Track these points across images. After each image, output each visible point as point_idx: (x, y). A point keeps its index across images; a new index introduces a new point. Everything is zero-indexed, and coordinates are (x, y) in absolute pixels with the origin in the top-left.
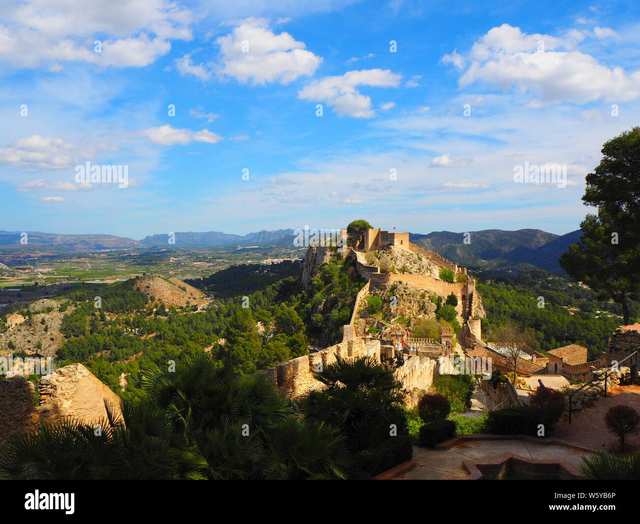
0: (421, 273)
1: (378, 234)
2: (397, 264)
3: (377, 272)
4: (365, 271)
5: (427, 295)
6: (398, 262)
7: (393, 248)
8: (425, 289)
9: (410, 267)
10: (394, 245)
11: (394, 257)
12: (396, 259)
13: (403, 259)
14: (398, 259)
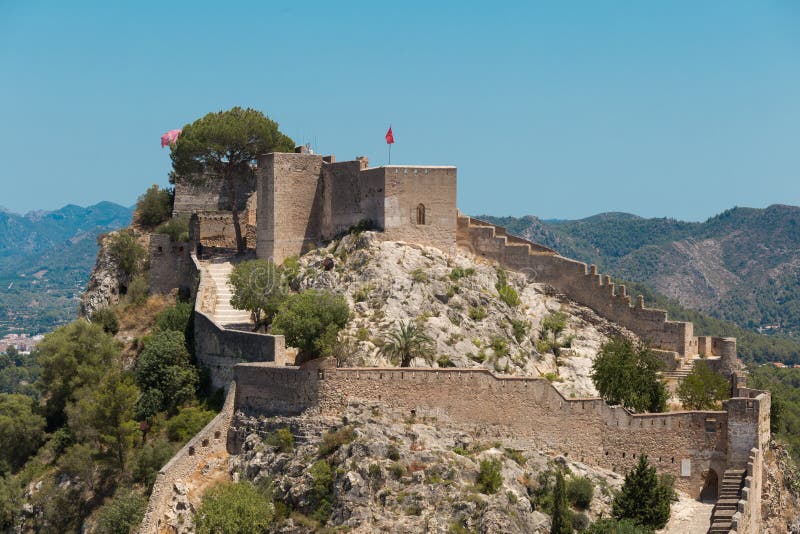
0: (502, 362)
1: (322, 177)
2: (388, 319)
3: (271, 358)
4: (222, 355)
5: (510, 472)
6: (391, 311)
7: (375, 243)
8: (507, 442)
9: (444, 336)
10: (381, 230)
11: (378, 286)
12: (385, 298)
13: (416, 295)
14: (396, 294)
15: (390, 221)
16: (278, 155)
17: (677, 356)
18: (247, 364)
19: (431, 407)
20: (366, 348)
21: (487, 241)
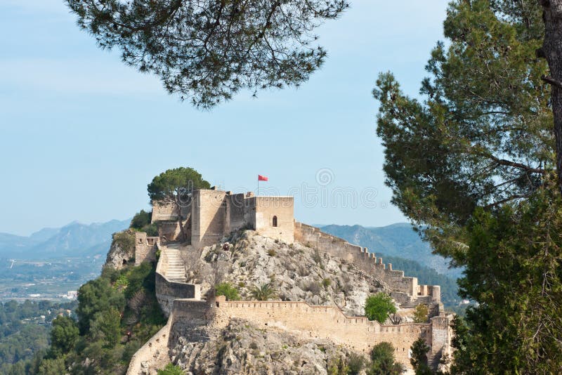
0: (316, 298)
2: (256, 276)
3: (193, 296)
4: (170, 295)
6: (258, 272)
7: (250, 237)
9: (285, 285)
10: (254, 229)
11: (251, 259)
12: (255, 265)
13: (272, 264)
14: (260, 263)
15: (258, 225)
16: (202, 191)
17: (408, 295)
18: (180, 299)
19: (276, 322)
20: (243, 292)
21: (310, 235)
